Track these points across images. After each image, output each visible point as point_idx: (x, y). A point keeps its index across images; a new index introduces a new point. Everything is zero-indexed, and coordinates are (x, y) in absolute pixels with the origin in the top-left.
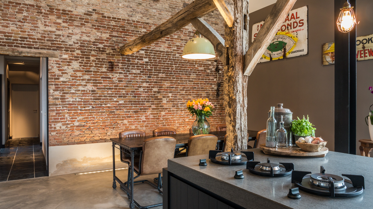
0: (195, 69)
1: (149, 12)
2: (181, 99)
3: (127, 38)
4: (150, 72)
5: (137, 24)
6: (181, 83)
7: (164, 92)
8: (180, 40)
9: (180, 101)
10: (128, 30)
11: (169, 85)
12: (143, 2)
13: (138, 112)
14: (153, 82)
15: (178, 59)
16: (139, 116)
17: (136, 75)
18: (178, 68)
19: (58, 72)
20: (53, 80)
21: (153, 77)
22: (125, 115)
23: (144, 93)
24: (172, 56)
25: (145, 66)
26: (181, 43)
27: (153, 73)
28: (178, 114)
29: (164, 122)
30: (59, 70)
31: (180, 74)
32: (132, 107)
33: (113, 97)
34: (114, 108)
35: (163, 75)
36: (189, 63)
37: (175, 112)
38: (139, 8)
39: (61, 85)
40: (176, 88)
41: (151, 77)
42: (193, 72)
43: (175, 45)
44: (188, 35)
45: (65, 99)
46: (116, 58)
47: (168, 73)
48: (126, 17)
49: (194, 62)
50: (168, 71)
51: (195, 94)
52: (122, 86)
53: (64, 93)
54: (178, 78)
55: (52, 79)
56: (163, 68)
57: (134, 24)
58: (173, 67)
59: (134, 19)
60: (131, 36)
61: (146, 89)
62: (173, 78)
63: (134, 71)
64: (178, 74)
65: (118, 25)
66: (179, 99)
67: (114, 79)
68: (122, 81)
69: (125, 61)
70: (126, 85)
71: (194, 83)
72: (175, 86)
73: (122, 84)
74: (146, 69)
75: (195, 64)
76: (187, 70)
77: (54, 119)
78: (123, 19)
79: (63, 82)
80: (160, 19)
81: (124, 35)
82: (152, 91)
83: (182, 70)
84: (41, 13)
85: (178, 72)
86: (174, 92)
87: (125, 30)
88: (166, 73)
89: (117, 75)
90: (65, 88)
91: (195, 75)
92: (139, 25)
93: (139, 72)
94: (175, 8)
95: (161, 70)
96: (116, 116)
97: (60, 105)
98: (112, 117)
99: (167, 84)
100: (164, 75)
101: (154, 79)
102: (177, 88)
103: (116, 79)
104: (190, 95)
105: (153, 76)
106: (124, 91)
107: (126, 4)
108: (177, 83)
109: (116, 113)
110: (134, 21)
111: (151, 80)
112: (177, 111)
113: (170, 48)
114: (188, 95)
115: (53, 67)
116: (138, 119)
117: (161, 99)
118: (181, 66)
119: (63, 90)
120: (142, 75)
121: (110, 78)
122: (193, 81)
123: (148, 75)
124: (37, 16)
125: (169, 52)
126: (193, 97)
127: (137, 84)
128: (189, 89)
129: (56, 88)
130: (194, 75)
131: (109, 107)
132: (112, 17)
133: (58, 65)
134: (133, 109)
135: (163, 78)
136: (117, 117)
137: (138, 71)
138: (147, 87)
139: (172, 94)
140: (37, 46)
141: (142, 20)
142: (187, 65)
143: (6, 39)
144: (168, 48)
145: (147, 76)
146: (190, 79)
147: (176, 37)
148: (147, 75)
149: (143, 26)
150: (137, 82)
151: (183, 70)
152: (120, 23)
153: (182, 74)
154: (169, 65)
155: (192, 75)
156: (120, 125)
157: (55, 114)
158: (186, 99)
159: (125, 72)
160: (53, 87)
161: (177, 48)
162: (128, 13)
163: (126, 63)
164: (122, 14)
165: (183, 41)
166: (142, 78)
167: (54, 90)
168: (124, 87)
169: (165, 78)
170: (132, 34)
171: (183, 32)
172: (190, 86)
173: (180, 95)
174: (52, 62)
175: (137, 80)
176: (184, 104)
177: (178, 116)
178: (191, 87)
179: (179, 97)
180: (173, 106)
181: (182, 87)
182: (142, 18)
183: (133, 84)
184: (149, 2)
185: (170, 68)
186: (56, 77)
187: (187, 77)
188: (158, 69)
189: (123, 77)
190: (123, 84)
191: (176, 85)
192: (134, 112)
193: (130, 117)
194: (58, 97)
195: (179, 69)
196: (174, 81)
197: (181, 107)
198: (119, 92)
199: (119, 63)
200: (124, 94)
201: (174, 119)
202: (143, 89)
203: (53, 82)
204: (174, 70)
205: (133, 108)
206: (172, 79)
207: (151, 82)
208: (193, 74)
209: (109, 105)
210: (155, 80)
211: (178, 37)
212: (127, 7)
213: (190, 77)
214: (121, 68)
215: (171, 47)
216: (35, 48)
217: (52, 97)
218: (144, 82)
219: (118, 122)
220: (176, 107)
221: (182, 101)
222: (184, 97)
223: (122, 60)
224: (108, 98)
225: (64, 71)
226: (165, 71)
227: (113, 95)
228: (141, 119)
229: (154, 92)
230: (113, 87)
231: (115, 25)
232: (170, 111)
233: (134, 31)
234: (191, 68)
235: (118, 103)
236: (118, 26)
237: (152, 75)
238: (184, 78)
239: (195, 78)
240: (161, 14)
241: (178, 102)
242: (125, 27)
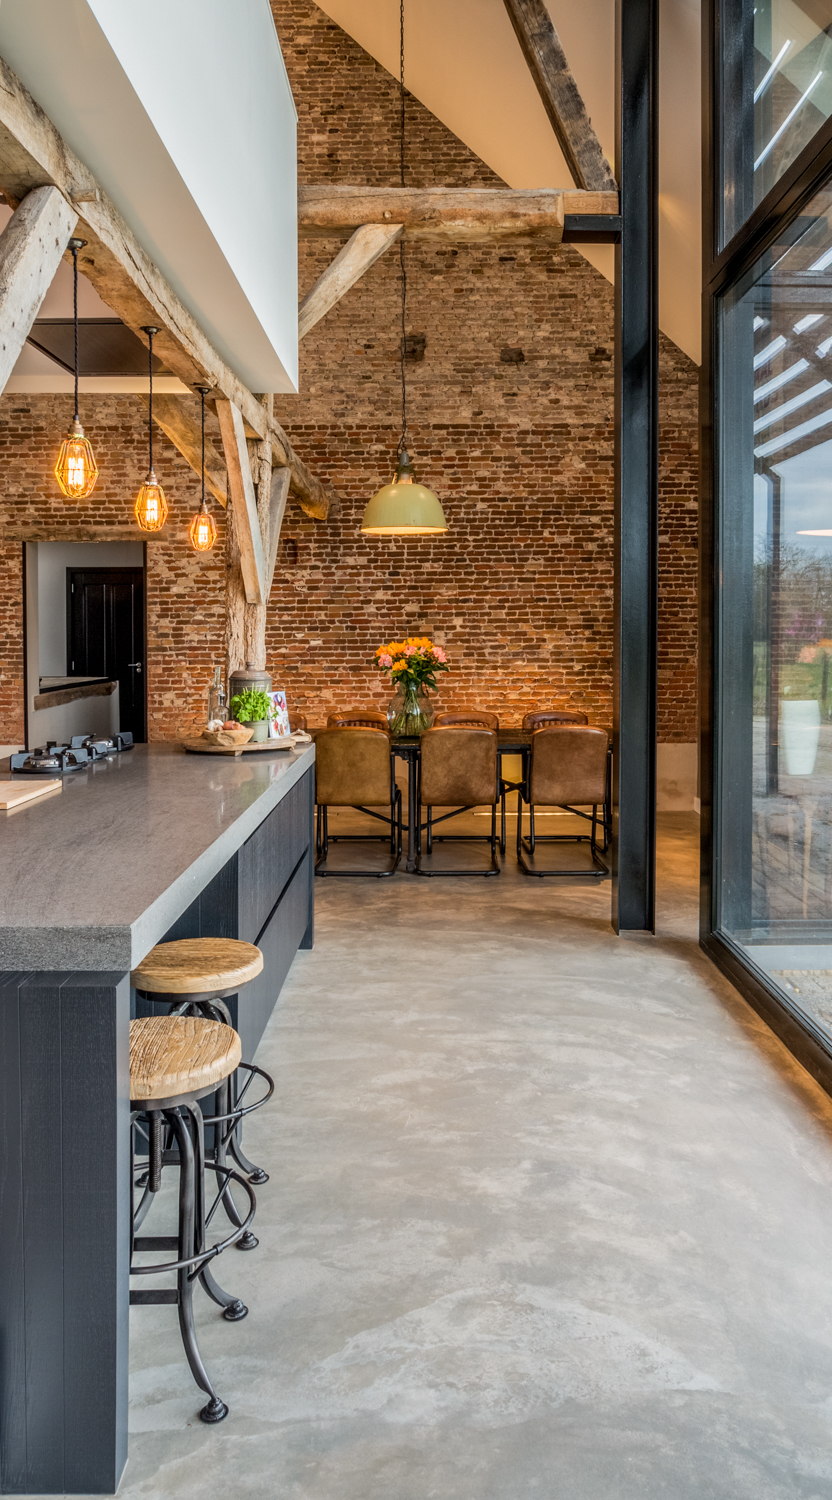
0: (541, 542)
1: (393, 395)
2: (495, 634)
3: (330, 474)
4: (395, 561)
5: (358, 434)
6: (493, 587)
7: (439, 614)
8: (489, 462)
9: (490, 641)
10: (332, 453)
11: (455, 592)
12: (375, 371)
13: (361, 668)
14: (404, 587)
15: (484, 516)
16: (364, 681)
17: (355, 571)
18: (484, 544)
19: (167, 574)
20: (157, 593)
21: (404, 574)
22: (327, 675)
23: (379, 618)
24: (463, 510)
25: (380, 545)
26: (495, 468)
27: (406, 563)
28: (483, 678)
29: (438, 697)
30: (170, 569)
31: (489, 560)
32: (344, 655)
33: (292, 629)
34: (298, 658)
35: (436, 565)
36: (521, 526)
37: (473, 671)
38: (364, 390)
39: (173, 603)
40: (476, 601)
41: (398, 574)
42: (536, 553)
43: (474, 476)
44: (516, 442)
45: (181, 635)
46: (301, 528)
47: (452, 560)
48: (330, 419)
49: (540, 523)
50: (450, 554)
51: (542, 617)
52: (318, 602)
53: (179, 623)
54: (485, 573)
55: (155, 589)
56: (435, 547)
57: (350, 435)
58: (468, 541)
59: (350, 420)
60: (341, 467)
61: (384, 607)
62: (466, 573)
63: (351, 561)
64: (483, 560)
65: (308, 444)
66: (486, 634)
67: (296, 584)
68: (317, 588)
69: (326, 534)
70: (329, 598)
71: (537, 586)
72: (472, 597)
73: (316, 595)
74: (383, 554)
75: (543, 526)
76: (513, 546)
77: (160, 682)
78: (320, 427)
79: (179, 596)
80: (426, 409)
81: (322, 467)
82: (403, 611)
83: (496, 549)
84: (132, 441)
85: (485, 556)
86: (470, 614)
87: (324, 453)
88: (446, 561)
89: (305, 573)
90: (183, 609)
91: (542, 562)
92: (364, 434)
93: (366, 563)
94: (472, 371)
95: (429, 554)
96: (302, 679)
97: (171, 649)
98: (293, 682)
99: (446, 592)
100: (438, 567)
101: (408, 578)
102: (481, 601)
103: (302, 583)
104: (526, 621)
105: (404, 570)
106: (323, 613)
107: (329, 384)
108: (480, 587)
109: (301, 671)
110: (351, 427)
111: (399, 580)
112: (478, 668)
113: (459, 486)
114: (519, 620)
115: (156, 563)
116: (361, 688)
118: (493, 536)
119: (178, 616)
120: (373, 570)
121: (287, 581)
122: (533, 580)
123: (391, 570)
124: (124, 451)
125: (453, 500)
126: (536, 627)
127: (360, 595)
128: (521, 603)
129: (163, 610)
130: (539, 562)
131: (283, 655)
132: (290, 425)
133: (166, 558)
134: (348, 662)
135: (435, 573)
136: (305, 681)
137: (363, 560)
138: (388, 602)
139: (464, 621)
140: (124, 519)
141: (371, 420)
142: (515, 533)
143: (67, 509)
144: (450, 487)
145: (387, 571)
146: (523, 573)
147: (477, 453)
148: (389, 567)
149: (375, 436)
150: (358, 588)
151: (499, 547)
152: (312, 437)
153: (496, 560)
154: (456, 536)
155: (530, 562)
156: (313, 702)
157: (160, 671)
158: (510, 634)
159: (327, 564)
160: (158, 608)
161: (481, 486)
162: (334, 407)
163: (328, 541)
164: (318, 412)
165: (499, 464)
166: (372, 578)
167: (159, 616)
168: (322, 605)
169: (441, 574)
170: (344, 462)
171: (502, 436)
172: (525, 593)
173: (490, 621)
174: (154, 551)
175: (359, 582)
176: (503, 647)
177: (483, 684)
178: (529, 596)
179: (485, 627)
180: (465, 655)
181: (498, 598)
182: (372, 415)
183: (347, 595)
184: (394, 367)
185: (458, 545)
186: (164, 585)
187: (513, 569)
188: (419, 550)
189: (321, 577)
190: (321, 595)
191: (478, 594)
192: (351, 668)
193: (338, 682)
194: (166, 631)
195: (487, 547)
196: (471, 581)
197: (492, 658)
198: (311, 616)
199: (310, 541)
200: (322, 622)
201: (470, 691)
202: (377, 608)
203: (156, 596)
204: (471, 549)
205: (348, 658)
206: (463, 576)
207: (398, 588)
208: (536, 557)
209: (283, 651)
210: (411, 581)
211: (483, 453)
212: (331, 392)
213: (522, 566)
214: (315, 555)
215: (462, 483)
216: (120, 523)
217: (154, 632)
218: (378, 588)
219: (306, 693)
220: (476, 657)
221: (496, 641)
222: (504, 627)
223: (319, 534)
224: (282, 631)
225: (179, 572)
226: (443, 554)
227: (294, 625)
228: (369, 689)
229: (408, 615)
230: (296, 605)
231: (299, 443)
232: (458, 668)
233: (351, 453)
234: (529, 542)
235: (307, 646)
236: (306, 447)
237: (401, 567)
238: (504, 573)
239: (542, 569)
240: (428, 395)
241: (484, 641)
242: (324, 447)
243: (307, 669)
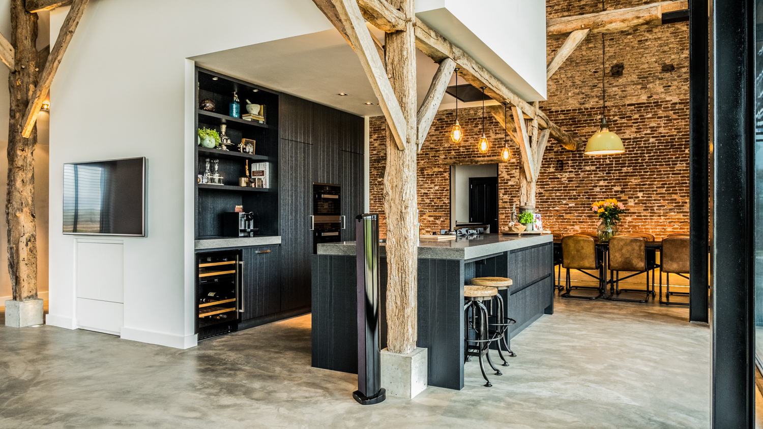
0: (684, 155)
1: (607, 93)
2: (660, 200)
3: (578, 130)
4: (609, 168)
5: (591, 112)
6: (658, 178)
7: (631, 191)
8: (656, 119)
9: (657, 203)
10: (578, 121)
11: (638, 181)
12: (599, 83)
13: (593, 216)
14: (613, 179)
15: (653, 145)
16: (594, 222)
17: (590, 173)
19: (507, 177)
20: (503, 185)
21: (613, 173)
22: (577, 219)
23: (601, 193)
24: (643, 142)
25: (602, 160)
26: (659, 122)
27: (614, 168)
28: (653, 221)
29: (630, 230)
30: (508, 174)
31: (657, 165)
32: (585, 210)
33: (561, 199)
34: (563, 211)
35: (629, 168)
36: (673, 149)
37: (648, 217)
38: (593, 92)
39: (509, 189)
40: (649, 185)
41: (610, 173)
42: (681, 161)
43: (648, 126)
44: (670, 109)
45: (512, 202)
46: (565, 155)
47: (637, 166)
48: (578, 106)
49: (683, 146)
50: (636, 163)
51: (685, 191)
52: (573, 187)
53: (512, 197)
54: (654, 172)
55: (502, 183)
56: (629, 160)
57: (587, 112)
58: (645, 157)
59: (587, 106)
60: (583, 127)
61: (603, 189)
62: (644, 172)
63: (588, 168)
64: (653, 165)
65: (568, 118)
66: (655, 200)
67: (563, 179)
68: (572, 181)
69: (576, 157)
70: (578, 185)
71: (681, 177)
72: (647, 183)
73: (572, 184)
74: (603, 165)
75: (685, 148)
76: (669, 158)
77: (504, 222)
78: (573, 110)
79: (512, 186)
80: (624, 97)
81: (574, 127)
82: (613, 190)
83: (660, 160)
84: (492, 123)
85: (654, 163)
86: (646, 191)
87: (575, 121)
88: (634, 166)
89: (567, 174)
90: (513, 191)
91: (685, 165)
92: (594, 111)
93: (595, 169)
94: (647, 77)
95: (626, 163)
96: (566, 221)
97: (508, 208)
98: (561, 222)
99: (634, 181)
100: (630, 169)
101: (615, 175)
102: (653, 185)
103: (565, 179)
104: (676, 193)
105: (613, 172)
106: (575, 191)
107: (577, 91)
108: (652, 178)
109: (565, 217)
110: (588, 109)
111: (611, 176)
112: (651, 216)
113: (641, 132)
114: (672, 193)
115: (502, 172)
116: (593, 225)
117: (626, 200)
118: (658, 154)
119: (511, 194)
120: (598, 172)
121: (558, 178)
122: (680, 174)
123: (607, 171)
124: (489, 127)
125: (638, 138)
126: (681, 196)
127: (592, 183)
128: (673, 185)
129: (505, 191)
130: (683, 165)
131: (557, 210)
132: (560, 110)
133: (506, 170)
134: (586, 213)
135: (629, 173)
136: (567, 222)
137: (593, 168)
138: (606, 186)
139: (643, 194)
140: (489, 154)
141: (597, 105)
142: (670, 152)
143: (467, 152)
144: (636, 132)
145: (605, 172)
146: (674, 171)
147: (650, 115)
148: (606, 171)
149: (599, 112)
150: (591, 180)
151: (662, 159)
152: (569, 115)
153: (660, 165)
154: (639, 155)
155: (678, 165)
156: (570, 231)
157: (504, 217)
158: (668, 200)
159: (577, 170)
160: (503, 191)
161: (652, 131)
162: (580, 101)
163: (577, 160)
164: (572, 104)
165: (661, 120)
166: (598, 175)
167: (503, 194)
168: (574, 188)
169: (632, 172)
170: (584, 125)
171: (663, 106)
172: (675, 180)
173: (657, 194)
174: (502, 167)
175: (592, 178)
176: (664, 206)
177: (653, 224)
178: (678, 182)
179: (654, 197)
180: (644, 210)
181: (661, 183)
182: (597, 102)
183: (586, 183)
184: (608, 80)
185: (640, 159)
186: (506, 181)
187: (669, 169)
188: (621, 162)
189: (574, 176)
190: (574, 184)
191: (650, 181)
192: (588, 216)
193: (582, 222)
194: (506, 200)
195: (655, 159)
196: (647, 175)
197: (658, 211)
198: (570, 193)
199: (569, 160)
200: (574, 196)
201: (647, 227)
202: (600, 189)
203: (502, 186)
204: (647, 160)
205: (587, 211)
206: (643, 173)
207: (610, 180)
208: (681, 163)
209: (557, 208)
210: (617, 176)
211: (653, 115)
212: (578, 94)
213: (674, 168)
214: (571, 166)
215: (642, 130)
216: (488, 156)
217: (501, 201)
218: (601, 180)
219: (568, 227)
220: (649, 211)
221: (660, 203)
222: (665, 197)
223: (573, 157)
224: (556, 200)
225: (512, 175)
226: (633, 163)
227: (562, 197)
228: (596, 225)
229: (615, 192)
230: (562, 188)
231: (564, 118)
232: (641, 216)
233: (587, 120)
234: (677, 156)
235: (568, 206)
236: (567, 119)
237: (612, 170)
238: (664, 171)
239: (685, 168)
240: (625, 91)
241: (654, 203)
242: (575, 118)
243: (568, 216)
